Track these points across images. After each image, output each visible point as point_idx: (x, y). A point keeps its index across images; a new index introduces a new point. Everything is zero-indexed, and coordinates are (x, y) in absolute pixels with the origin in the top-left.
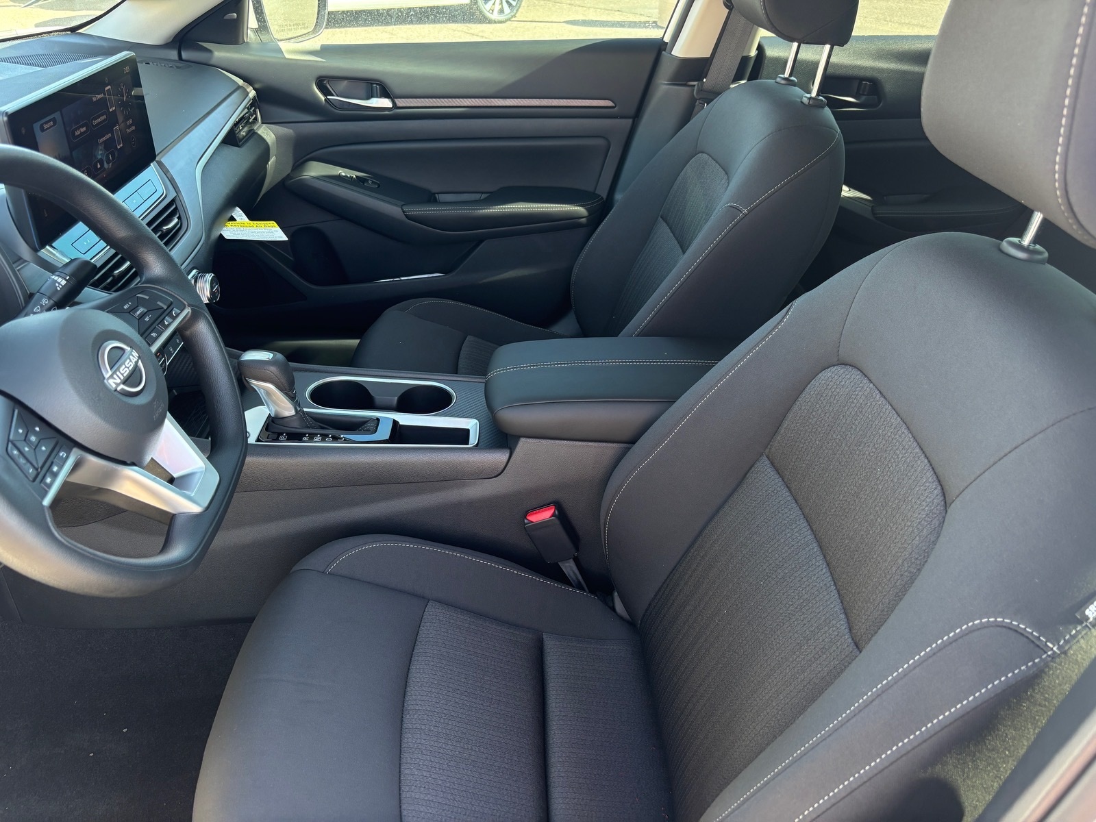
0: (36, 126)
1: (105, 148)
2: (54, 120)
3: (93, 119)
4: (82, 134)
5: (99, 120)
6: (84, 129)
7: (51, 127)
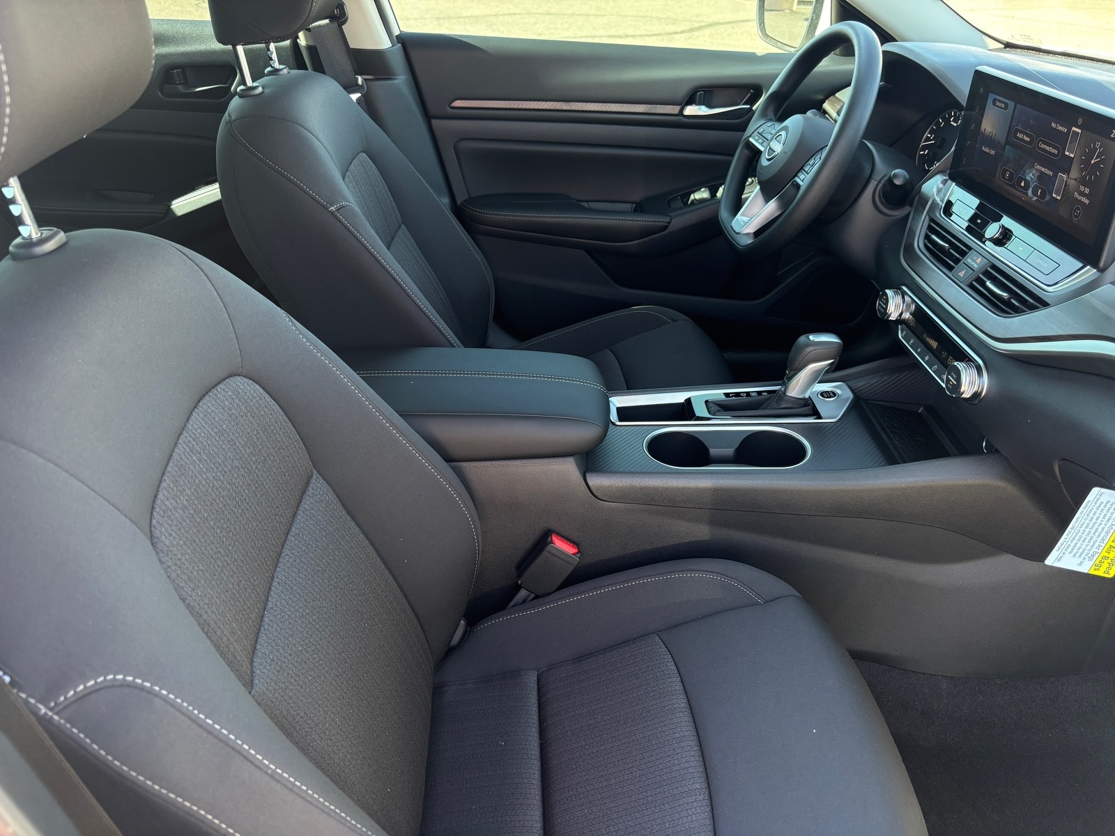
0: (991, 97)
1: (1038, 177)
2: (1006, 105)
3: (1041, 140)
4: (1023, 140)
5: (1048, 148)
6: (1027, 139)
7: (1001, 107)
